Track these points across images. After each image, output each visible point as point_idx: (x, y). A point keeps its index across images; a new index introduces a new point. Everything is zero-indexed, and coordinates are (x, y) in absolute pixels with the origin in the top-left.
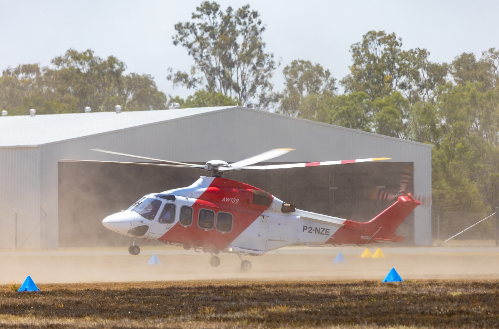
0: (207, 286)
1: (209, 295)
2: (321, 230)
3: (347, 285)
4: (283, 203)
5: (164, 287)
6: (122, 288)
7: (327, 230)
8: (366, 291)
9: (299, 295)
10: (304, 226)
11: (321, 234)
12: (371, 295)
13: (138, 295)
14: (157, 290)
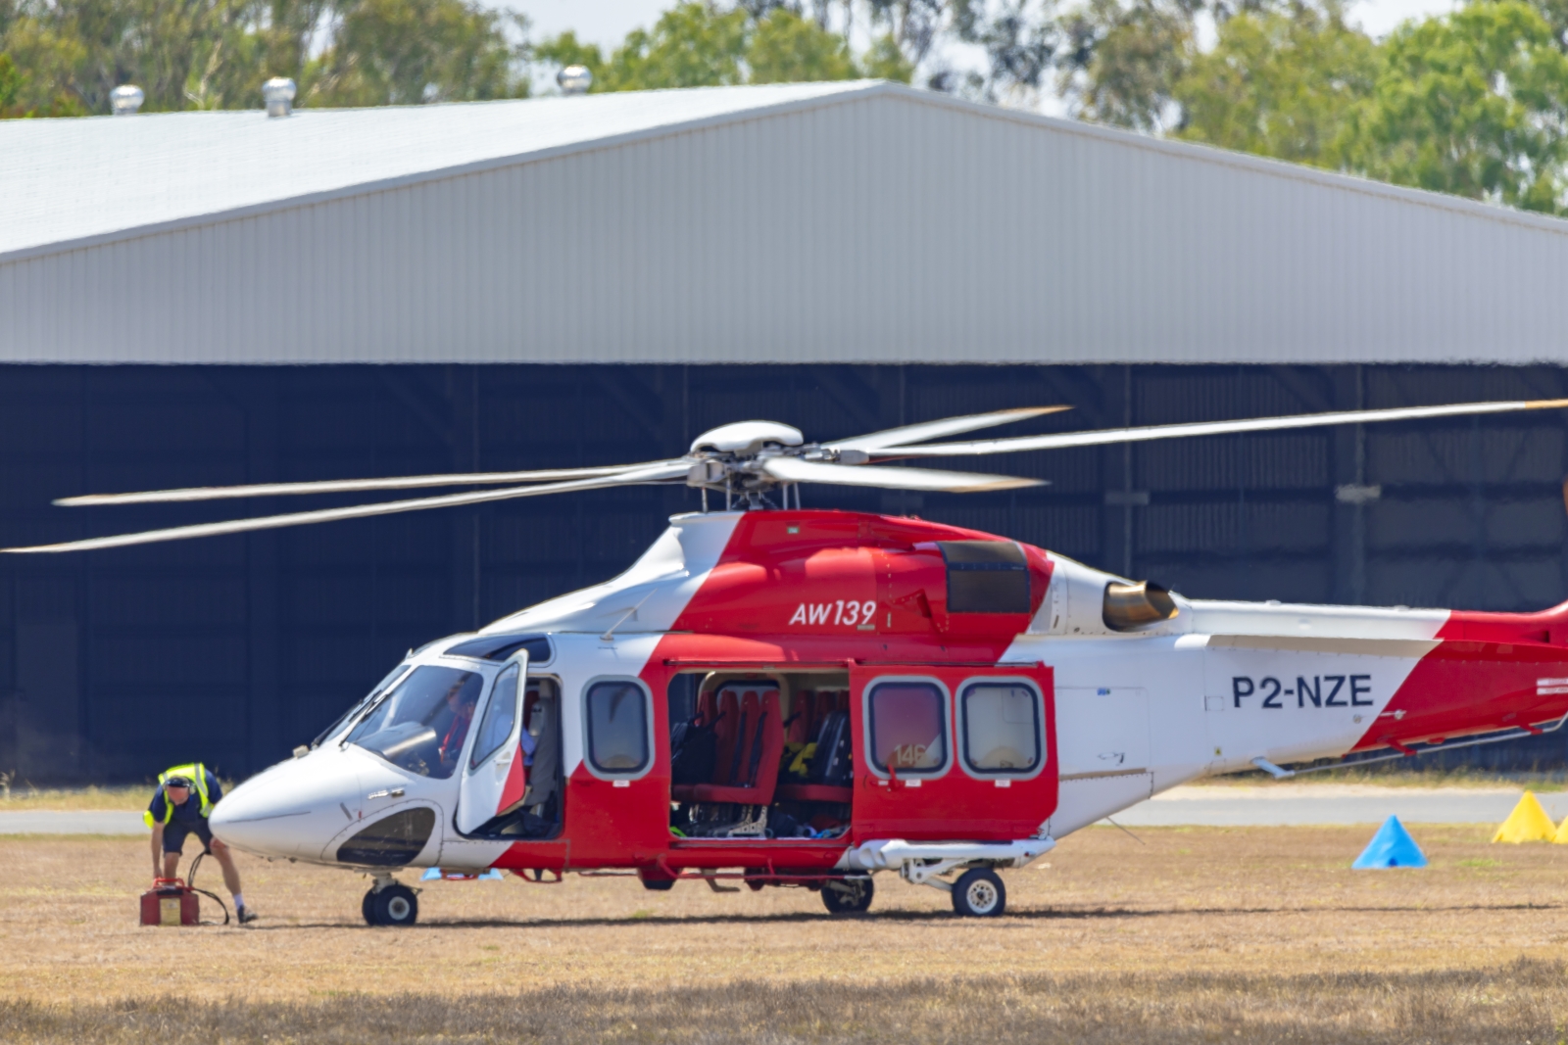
0: (726, 982)
1: (737, 1030)
2: (1327, 688)
3: (1429, 978)
4: (1109, 584)
5: (514, 991)
6: (299, 992)
7: (1358, 683)
8: (1524, 1008)
9: (1192, 1033)
10: (1236, 681)
11: (1330, 702)
12: (1551, 1027)
13: (383, 1029)
14: (475, 1005)
